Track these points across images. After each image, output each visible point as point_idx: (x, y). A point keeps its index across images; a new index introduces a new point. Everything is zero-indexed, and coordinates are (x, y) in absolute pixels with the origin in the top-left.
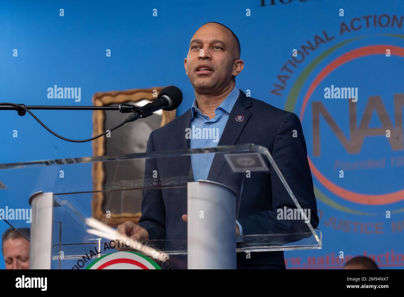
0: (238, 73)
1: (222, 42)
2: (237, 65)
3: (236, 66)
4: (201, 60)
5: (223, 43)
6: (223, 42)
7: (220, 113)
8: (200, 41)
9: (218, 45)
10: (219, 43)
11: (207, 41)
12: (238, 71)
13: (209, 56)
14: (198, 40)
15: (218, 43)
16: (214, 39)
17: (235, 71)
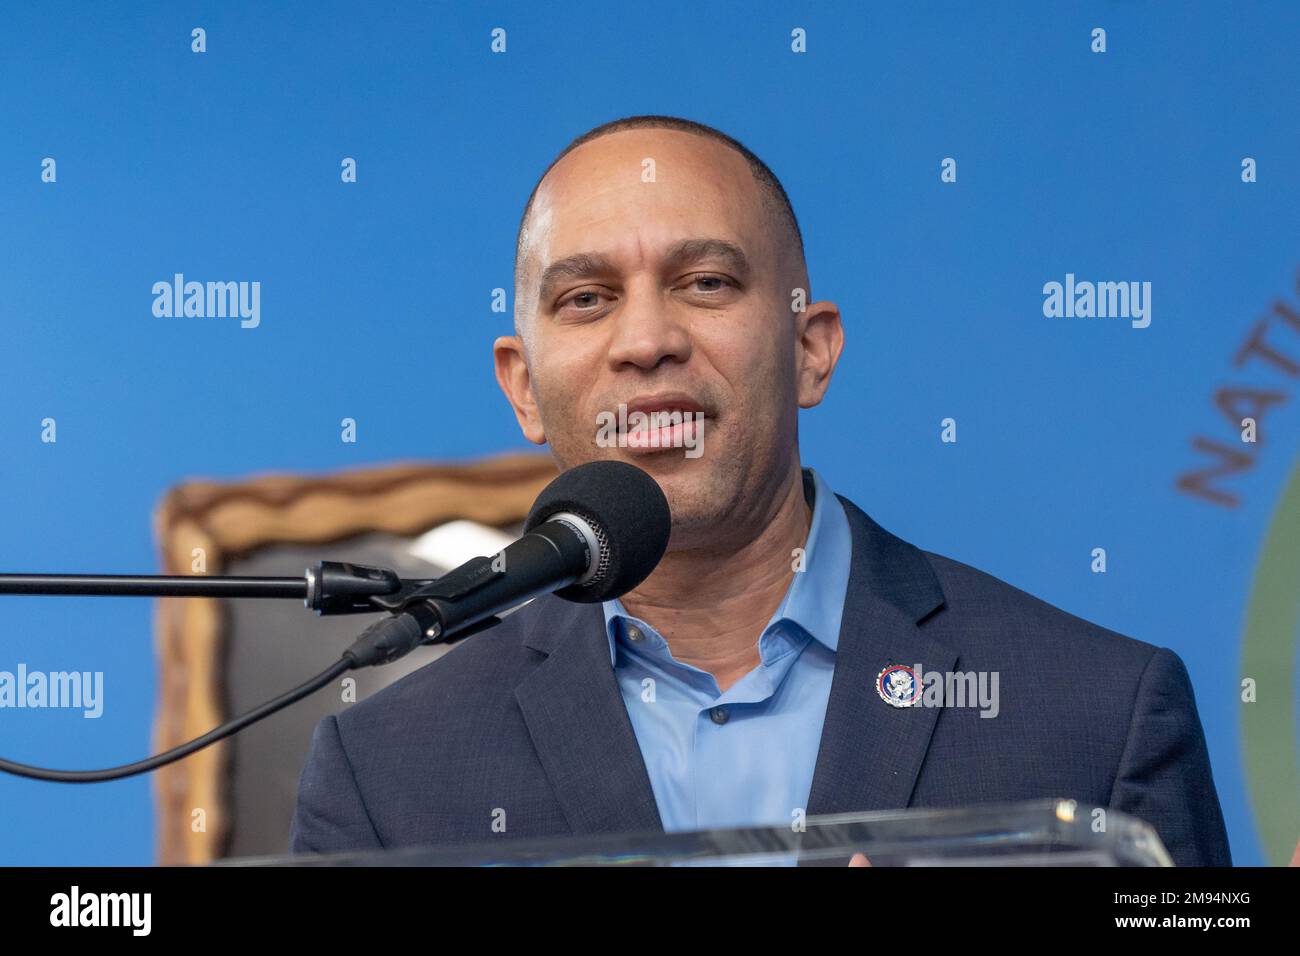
0: (823, 385)
1: (725, 248)
2: (809, 336)
3: (806, 343)
4: (631, 375)
5: (732, 250)
6: (734, 247)
7: (786, 651)
8: (596, 262)
9: (707, 268)
10: (714, 257)
11: (641, 255)
12: (823, 370)
13: (674, 342)
14: (583, 257)
15: (708, 259)
16: (680, 236)
17: (808, 379)
